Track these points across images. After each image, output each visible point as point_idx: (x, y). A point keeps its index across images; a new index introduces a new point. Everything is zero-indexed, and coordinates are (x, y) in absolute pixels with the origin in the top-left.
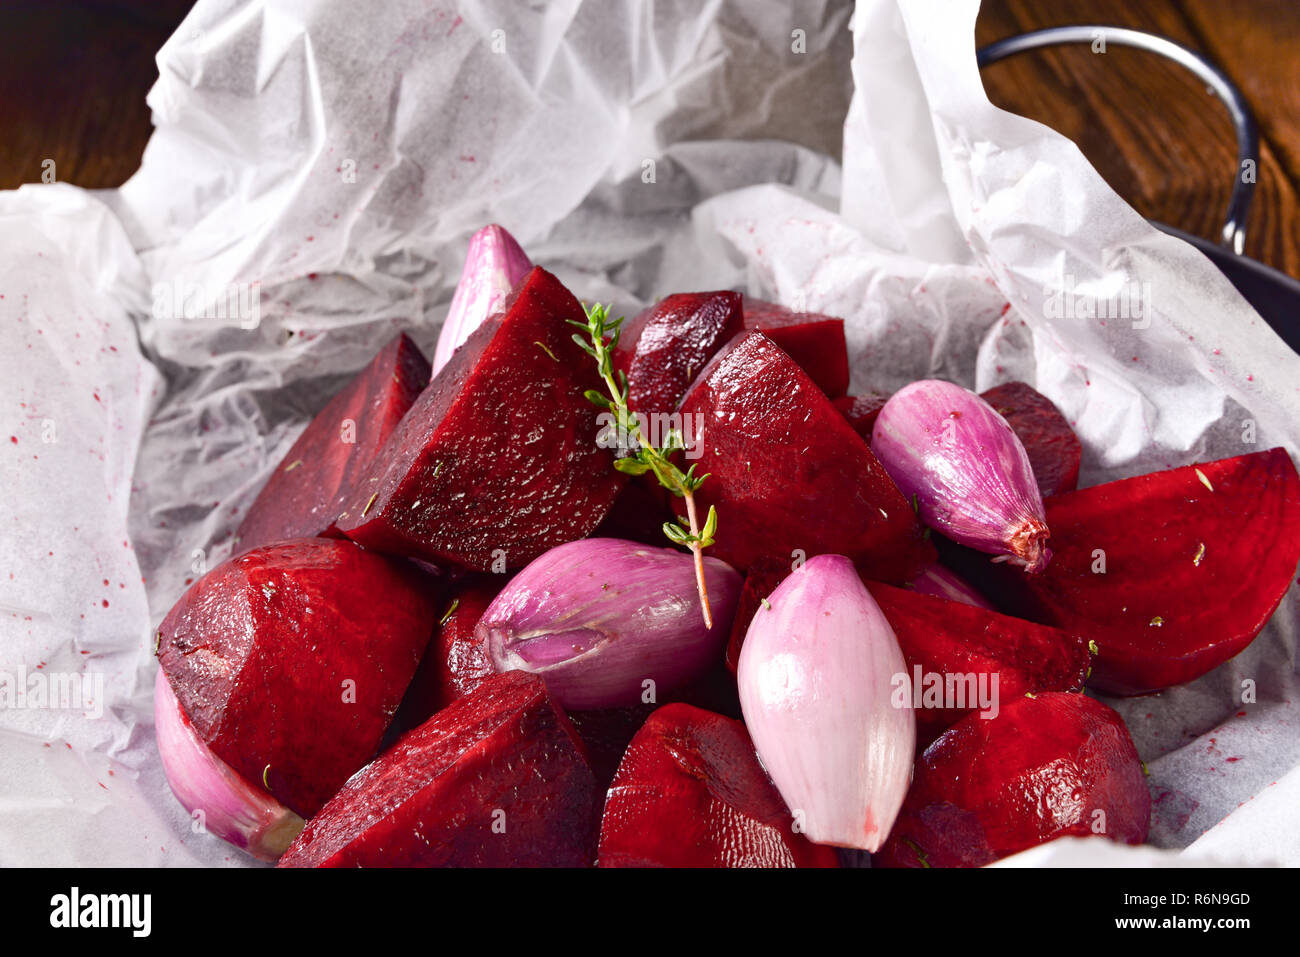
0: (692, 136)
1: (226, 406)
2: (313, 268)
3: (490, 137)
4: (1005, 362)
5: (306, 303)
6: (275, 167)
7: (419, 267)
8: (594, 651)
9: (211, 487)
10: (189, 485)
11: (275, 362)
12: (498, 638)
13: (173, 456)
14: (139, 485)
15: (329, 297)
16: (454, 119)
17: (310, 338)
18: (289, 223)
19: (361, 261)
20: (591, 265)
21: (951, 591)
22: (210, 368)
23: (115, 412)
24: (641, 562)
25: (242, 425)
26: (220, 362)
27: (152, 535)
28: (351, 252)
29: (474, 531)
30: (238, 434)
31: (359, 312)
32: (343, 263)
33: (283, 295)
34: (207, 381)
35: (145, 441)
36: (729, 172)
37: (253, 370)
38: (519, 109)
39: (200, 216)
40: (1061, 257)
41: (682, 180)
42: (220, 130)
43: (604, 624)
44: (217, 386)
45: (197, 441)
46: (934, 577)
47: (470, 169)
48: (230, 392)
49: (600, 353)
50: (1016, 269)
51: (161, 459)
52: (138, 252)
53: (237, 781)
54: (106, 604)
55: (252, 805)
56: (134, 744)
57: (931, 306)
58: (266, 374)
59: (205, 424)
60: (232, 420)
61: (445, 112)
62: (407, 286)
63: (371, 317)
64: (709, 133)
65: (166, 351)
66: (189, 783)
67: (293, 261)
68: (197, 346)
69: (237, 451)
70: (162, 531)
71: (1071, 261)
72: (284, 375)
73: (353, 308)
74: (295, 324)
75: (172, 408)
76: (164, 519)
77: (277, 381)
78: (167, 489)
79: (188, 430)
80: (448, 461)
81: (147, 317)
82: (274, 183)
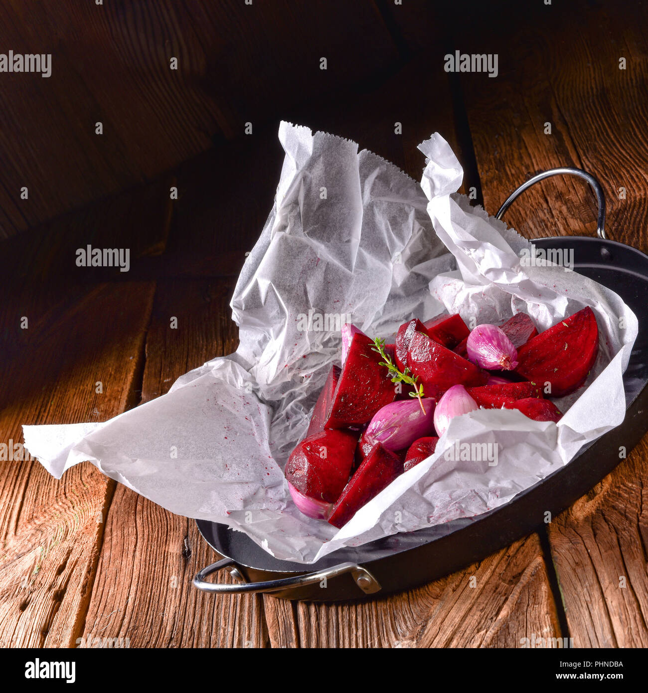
0: (420, 262)
1: (292, 409)
2: (302, 354)
3: (341, 292)
4: (519, 307)
5: (305, 366)
6: (278, 326)
7: (337, 342)
8: (396, 432)
9: (295, 435)
10: (288, 438)
11: (302, 389)
12: (370, 438)
13: (281, 430)
14: (272, 442)
15: (312, 361)
16: (328, 291)
17: (309, 377)
18: (287, 342)
19: (318, 346)
20: (399, 319)
21: (499, 383)
22: (283, 398)
23: (255, 422)
24: (403, 404)
25: (300, 413)
26: (285, 395)
27: (281, 455)
28: (313, 344)
29: (359, 413)
30: (299, 417)
31: (322, 363)
32: (311, 349)
33: (297, 366)
34: (284, 403)
35: (270, 429)
36: (433, 270)
37: (297, 393)
38: (348, 279)
39: (263, 350)
40: (504, 274)
41: (421, 277)
42: (257, 321)
43: (396, 423)
44: (287, 404)
45: (287, 424)
46: (494, 381)
47: (339, 304)
48: (291, 404)
49: (380, 351)
50: (496, 282)
51: (277, 433)
52: (248, 371)
53: (315, 500)
54: (268, 474)
55: (321, 505)
56: (288, 507)
57: (489, 298)
58: (301, 393)
59: (288, 417)
60: (296, 413)
61: (324, 290)
62: (335, 349)
63: (326, 363)
64: (425, 258)
65: (267, 398)
66: (304, 507)
67: (294, 353)
68: (277, 392)
69: (300, 422)
70: (284, 453)
71: (507, 274)
72: (306, 392)
73: (319, 362)
74: (303, 375)
75: (276, 416)
76: (283, 450)
77: (305, 395)
78: (281, 441)
79: (283, 421)
80: (345, 396)
81: (258, 390)
82: (280, 331)
